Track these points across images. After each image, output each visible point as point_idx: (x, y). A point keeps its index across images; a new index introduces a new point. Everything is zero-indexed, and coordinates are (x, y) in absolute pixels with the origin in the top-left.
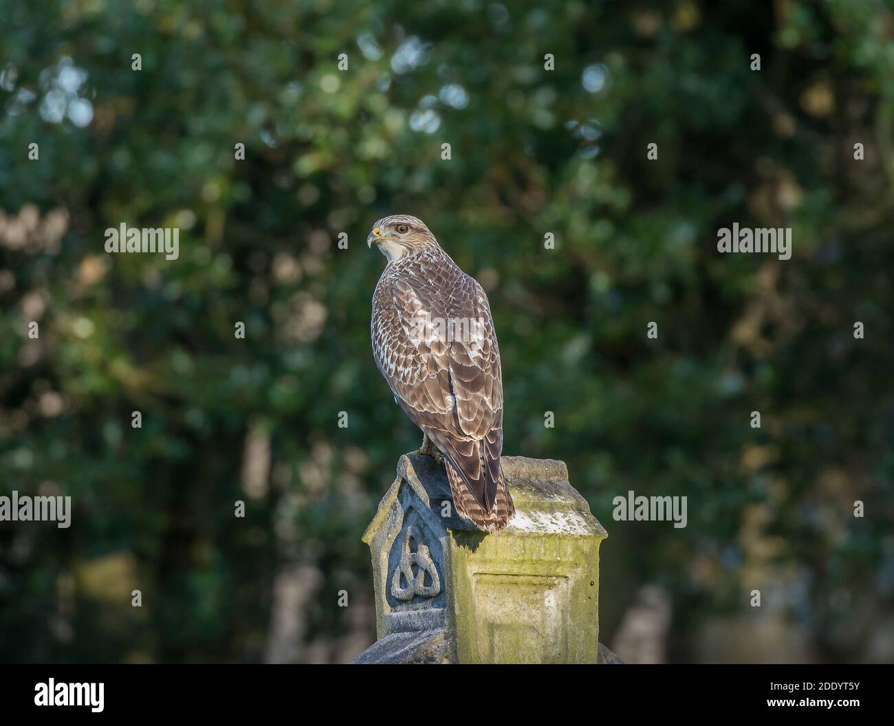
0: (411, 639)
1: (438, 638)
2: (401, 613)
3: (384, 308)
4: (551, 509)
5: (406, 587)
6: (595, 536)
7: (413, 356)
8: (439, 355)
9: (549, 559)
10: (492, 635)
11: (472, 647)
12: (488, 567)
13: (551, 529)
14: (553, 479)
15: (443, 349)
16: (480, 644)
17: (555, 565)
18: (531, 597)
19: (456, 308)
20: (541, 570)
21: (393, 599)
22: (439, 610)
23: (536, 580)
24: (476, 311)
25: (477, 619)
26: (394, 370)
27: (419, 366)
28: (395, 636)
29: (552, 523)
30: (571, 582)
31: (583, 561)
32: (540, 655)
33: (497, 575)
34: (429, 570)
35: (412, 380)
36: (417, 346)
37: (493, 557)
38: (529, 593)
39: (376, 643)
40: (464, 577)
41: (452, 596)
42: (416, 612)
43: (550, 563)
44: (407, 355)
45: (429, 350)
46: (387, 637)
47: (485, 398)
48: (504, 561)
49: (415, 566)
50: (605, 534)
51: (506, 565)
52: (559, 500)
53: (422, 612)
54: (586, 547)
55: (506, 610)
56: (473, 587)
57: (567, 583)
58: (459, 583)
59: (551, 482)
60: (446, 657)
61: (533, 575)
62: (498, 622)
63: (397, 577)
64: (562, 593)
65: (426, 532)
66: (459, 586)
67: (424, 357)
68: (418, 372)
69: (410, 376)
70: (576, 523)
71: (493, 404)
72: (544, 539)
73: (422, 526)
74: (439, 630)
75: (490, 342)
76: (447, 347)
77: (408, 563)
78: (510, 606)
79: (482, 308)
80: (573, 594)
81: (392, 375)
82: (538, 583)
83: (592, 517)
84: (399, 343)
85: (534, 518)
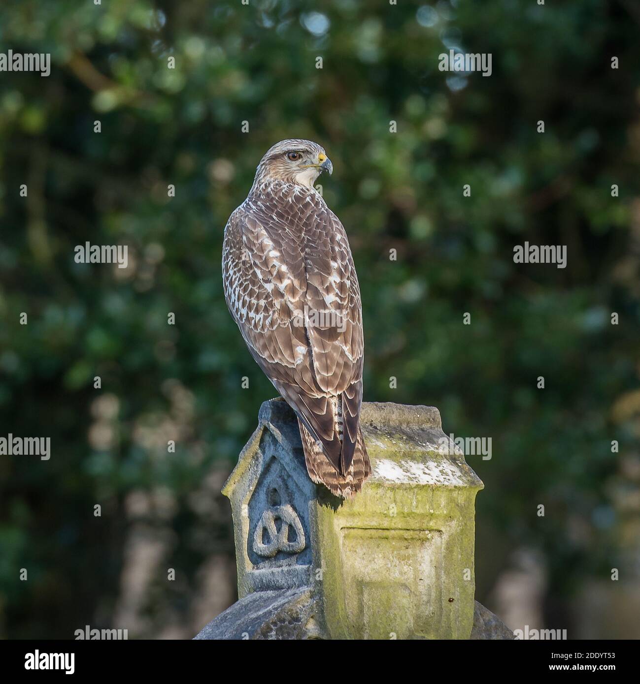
0: (275, 598)
1: (303, 597)
2: (263, 570)
3: (235, 247)
4: (424, 458)
5: (269, 542)
6: (470, 487)
7: (265, 301)
8: (293, 300)
9: (422, 511)
10: (361, 593)
11: (339, 606)
12: (356, 521)
13: (424, 480)
14: (426, 426)
15: (297, 294)
16: (348, 604)
17: (428, 518)
18: (402, 552)
19: (311, 247)
20: (414, 524)
21: (255, 556)
22: (305, 567)
23: (407, 535)
24: (333, 249)
25: (345, 576)
26: (245, 316)
27: (271, 313)
28: (257, 595)
29: (425, 473)
30: (445, 537)
31: (458, 513)
32: (412, 615)
33: (366, 529)
34: (293, 525)
35: (263, 328)
36: (270, 291)
37: (362, 510)
38: (400, 549)
39: (237, 603)
40: (331, 532)
41: (318, 552)
42: (280, 569)
43: (423, 516)
44: (258, 301)
45: (282, 296)
46: (249, 596)
47: (344, 347)
48: (374, 514)
49: (278, 520)
50: (481, 485)
51: (375, 519)
52: (432, 449)
53: (286, 569)
54: (461, 499)
55: (376, 567)
56: (341, 542)
57: (441, 537)
58: (326, 537)
59: (423, 430)
60: (312, 617)
61: (405, 529)
62: (368, 579)
63: (259, 532)
64: (435, 547)
65: (291, 484)
66: (325, 541)
67: (277, 303)
68: (269, 320)
69: (261, 323)
70: (450, 473)
71: (352, 353)
72: (416, 490)
73: (286, 478)
74: (305, 588)
75: (348, 283)
76: (301, 292)
77: (271, 517)
78: (380, 562)
79: (340, 246)
80: (447, 548)
81: (244, 320)
82: (409, 537)
83: (467, 467)
84: (250, 286)
85: (405, 468)
